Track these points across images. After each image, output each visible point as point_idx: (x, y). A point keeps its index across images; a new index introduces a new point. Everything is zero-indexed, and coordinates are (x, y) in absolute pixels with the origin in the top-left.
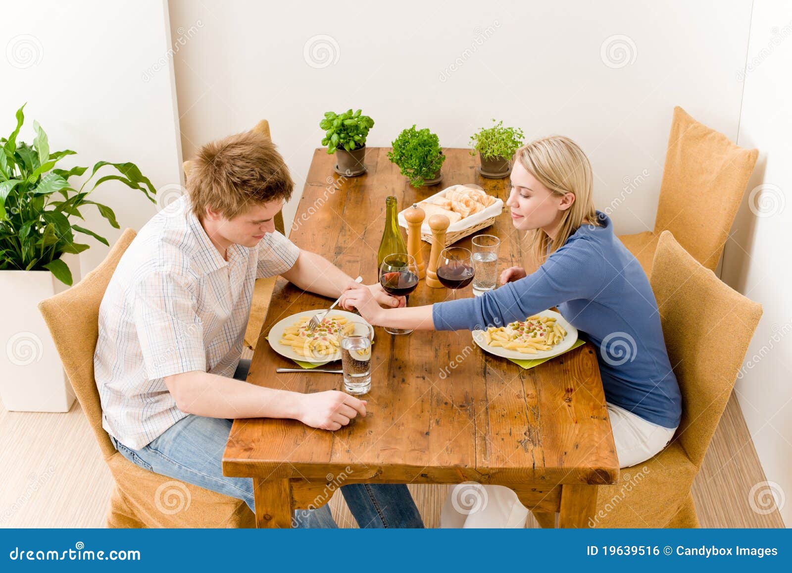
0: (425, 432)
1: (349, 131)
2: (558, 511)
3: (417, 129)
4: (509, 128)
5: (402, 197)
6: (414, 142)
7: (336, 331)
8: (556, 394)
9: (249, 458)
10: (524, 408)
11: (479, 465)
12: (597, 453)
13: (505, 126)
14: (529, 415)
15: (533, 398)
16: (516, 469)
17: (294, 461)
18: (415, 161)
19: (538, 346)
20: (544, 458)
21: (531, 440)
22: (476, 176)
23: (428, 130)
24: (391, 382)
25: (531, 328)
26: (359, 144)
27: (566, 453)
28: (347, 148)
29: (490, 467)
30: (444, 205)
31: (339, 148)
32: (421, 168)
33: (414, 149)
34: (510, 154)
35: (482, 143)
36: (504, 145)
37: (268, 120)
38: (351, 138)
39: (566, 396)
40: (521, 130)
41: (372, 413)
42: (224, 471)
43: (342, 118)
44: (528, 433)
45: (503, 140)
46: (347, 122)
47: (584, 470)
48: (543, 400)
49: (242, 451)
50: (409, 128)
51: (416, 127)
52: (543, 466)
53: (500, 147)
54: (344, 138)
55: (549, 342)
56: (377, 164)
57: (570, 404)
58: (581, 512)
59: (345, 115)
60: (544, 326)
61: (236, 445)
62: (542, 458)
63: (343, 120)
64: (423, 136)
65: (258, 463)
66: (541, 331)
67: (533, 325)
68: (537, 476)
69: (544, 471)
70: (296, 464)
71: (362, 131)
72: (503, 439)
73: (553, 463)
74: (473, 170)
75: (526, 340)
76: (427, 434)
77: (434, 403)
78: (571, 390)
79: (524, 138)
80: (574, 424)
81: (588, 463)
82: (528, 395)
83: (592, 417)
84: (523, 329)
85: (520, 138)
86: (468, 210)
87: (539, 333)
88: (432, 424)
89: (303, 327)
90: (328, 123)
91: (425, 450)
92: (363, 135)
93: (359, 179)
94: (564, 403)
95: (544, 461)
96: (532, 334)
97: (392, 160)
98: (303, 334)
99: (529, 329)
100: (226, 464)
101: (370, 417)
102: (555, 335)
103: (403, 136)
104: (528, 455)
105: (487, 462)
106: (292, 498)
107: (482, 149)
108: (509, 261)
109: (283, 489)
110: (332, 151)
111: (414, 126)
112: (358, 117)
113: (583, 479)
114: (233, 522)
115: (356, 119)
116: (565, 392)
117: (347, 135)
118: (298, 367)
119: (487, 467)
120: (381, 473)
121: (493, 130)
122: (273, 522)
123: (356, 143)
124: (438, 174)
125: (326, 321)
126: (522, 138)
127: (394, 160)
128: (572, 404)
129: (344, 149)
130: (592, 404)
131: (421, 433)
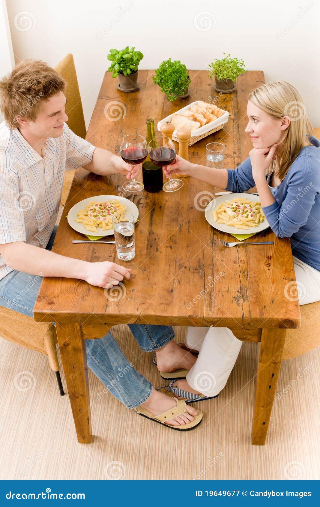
0: (170, 290)
1: (126, 62)
2: (260, 341)
3: (172, 61)
4: (235, 59)
5: (162, 107)
6: (170, 71)
7: (113, 213)
8: (260, 260)
9: (51, 310)
10: (238, 271)
11: (206, 315)
12: (286, 307)
13: (232, 57)
14: (241, 276)
15: (245, 263)
16: (231, 319)
17: (81, 312)
18: (170, 84)
19: (249, 224)
20: (250, 310)
21: (242, 296)
22: (212, 91)
23: (179, 62)
24: (149, 250)
25: (245, 210)
26: (134, 70)
27: (265, 307)
28: (125, 73)
29: (213, 317)
30: (189, 116)
31: (120, 73)
32: (174, 89)
33: (170, 75)
34: (235, 77)
35: (216, 69)
36: (231, 71)
37: (72, 54)
38: (128, 67)
39: (267, 262)
40: (243, 60)
41: (135, 275)
42: (35, 318)
43: (121, 53)
44: (240, 291)
45: (231, 67)
46: (125, 56)
47: (277, 320)
48: (251, 265)
49: (47, 304)
50: (166, 60)
51: (171, 59)
52: (249, 317)
53: (229, 72)
54: (123, 67)
55: (257, 221)
56: (146, 82)
57: (269, 268)
58: (275, 342)
59: (124, 51)
60: (254, 209)
61: (43, 300)
62: (249, 311)
63: (122, 55)
64: (176, 66)
65: (57, 313)
66: (252, 213)
67: (246, 208)
68: (245, 323)
69: (250, 320)
70: (82, 315)
71: (135, 62)
72: (223, 296)
73: (256, 314)
74: (210, 87)
75: (241, 219)
76: (172, 291)
77: (177, 267)
78: (271, 257)
79: (244, 66)
80: (271, 284)
81: (280, 316)
82: (241, 261)
83: (284, 278)
84: (239, 211)
85: (242, 66)
86: (205, 121)
87: (250, 214)
88: (176, 284)
89: (91, 210)
90: (112, 57)
91: (169, 304)
92: (136, 64)
93: (134, 94)
94: (265, 267)
95: (250, 313)
96: (245, 215)
97: (155, 82)
98: (91, 215)
99: (244, 211)
100: (36, 314)
101: (134, 278)
102: (260, 216)
103: (163, 65)
104: (240, 308)
105: (211, 313)
106: (82, 332)
107: (216, 73)
108: (232, 157)
109: (75, 328)
110: (115, 76)
111: (170, 59)
112: (132, 52)
113: (276, 325)
114: (49, 335)
115: (131, 54)
116: (266, 259)
117: (125, 65)
118: (87, 239)
119: (212, 317)
120: (140, 321)
121: (224, 60)
122: (70, 347)
123: (131, 70)
124: (186, 92)
125: (106, 205)
126: (243, 65)
127: (157, 83)
128: (271, 268)
129: (123, 74)
130: (284, 268)
131: (168, 291)
